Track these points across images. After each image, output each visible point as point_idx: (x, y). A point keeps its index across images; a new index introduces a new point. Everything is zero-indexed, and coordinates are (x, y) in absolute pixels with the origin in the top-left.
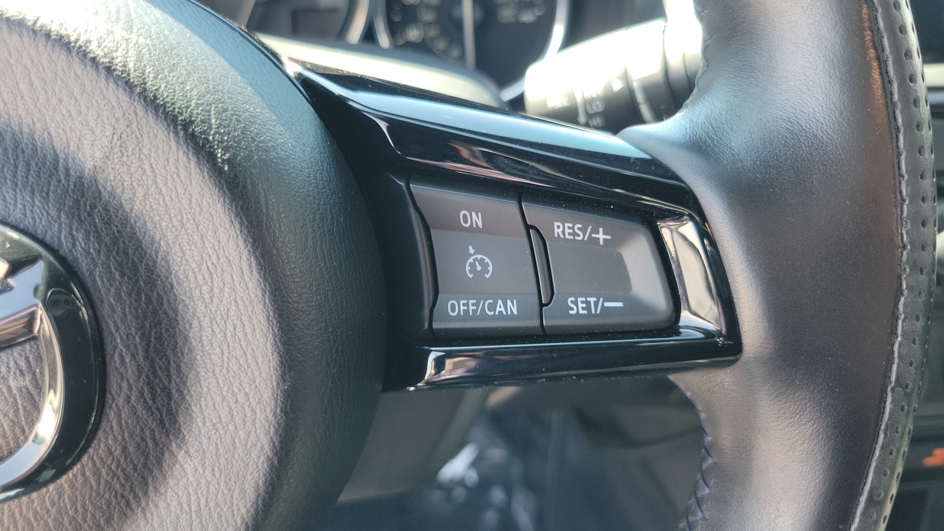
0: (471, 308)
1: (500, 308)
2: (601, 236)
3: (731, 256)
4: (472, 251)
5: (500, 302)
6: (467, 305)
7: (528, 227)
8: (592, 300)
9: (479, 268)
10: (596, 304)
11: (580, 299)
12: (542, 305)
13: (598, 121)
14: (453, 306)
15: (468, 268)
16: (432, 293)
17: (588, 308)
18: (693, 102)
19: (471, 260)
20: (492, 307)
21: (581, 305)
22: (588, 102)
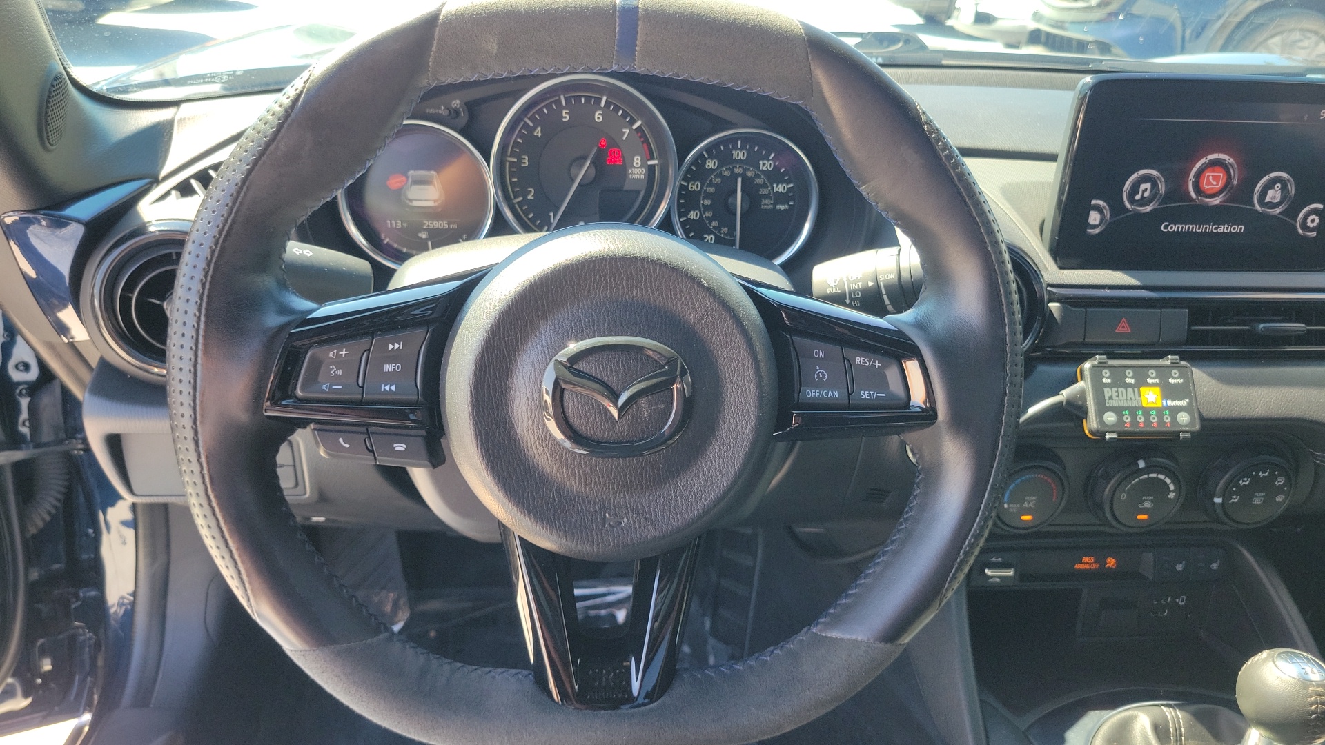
0: (817, 394)
1: (830, 394)
2: (877, 364)
3: (933, 375)
4: (818, 368)
5: (830, 392)
6: (815, 392)
7: (844, 359)
8: (872, 392)
9: (821, 376)
10: (873, 394)
11: (866, 392)
12: (849, 394)
13: (857, 303)
14: (809, 392)
15: (816, 376)
16: (799, 387)
17: (870, 396)
18: (918, 305)
19: (817, 372)
20: (827, 394)
21: (867, 395)
22: (852, 292)
